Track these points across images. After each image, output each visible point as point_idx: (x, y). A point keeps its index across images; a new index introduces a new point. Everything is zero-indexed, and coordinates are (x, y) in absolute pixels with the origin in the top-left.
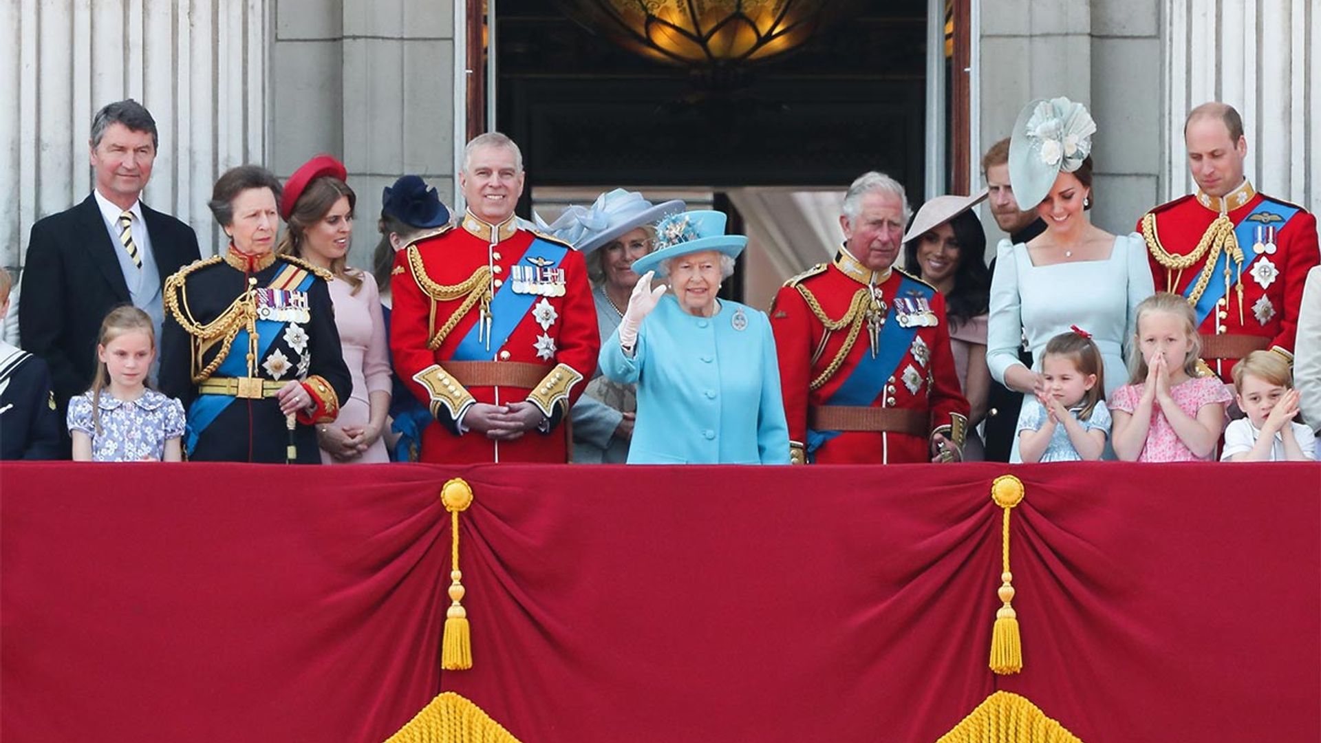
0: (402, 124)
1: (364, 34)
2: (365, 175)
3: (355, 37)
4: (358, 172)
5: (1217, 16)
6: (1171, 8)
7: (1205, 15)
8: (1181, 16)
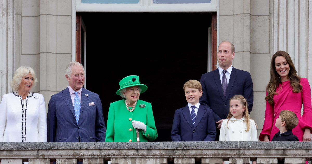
0: (57, 77)
1: (46, 52)
2: (46, 91)
3: (43, 52)
4: (44, 90)
5: (286, 29)
6: (273, 31)
7: (283, 30)
8: (276, 32)
